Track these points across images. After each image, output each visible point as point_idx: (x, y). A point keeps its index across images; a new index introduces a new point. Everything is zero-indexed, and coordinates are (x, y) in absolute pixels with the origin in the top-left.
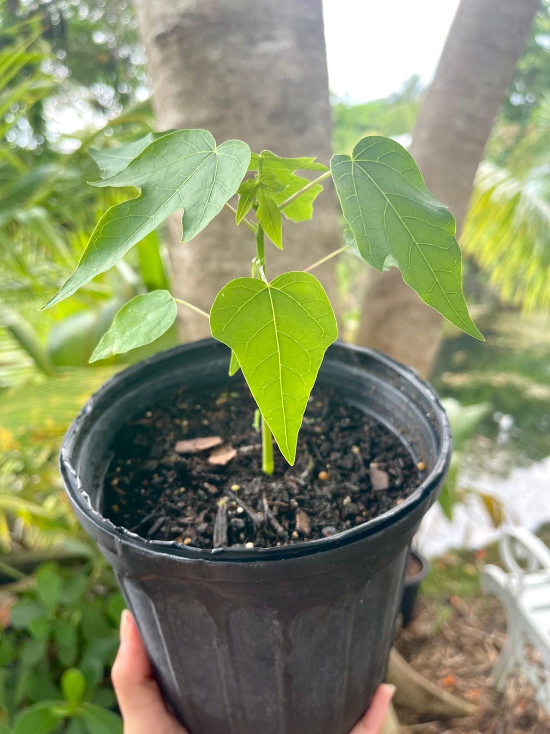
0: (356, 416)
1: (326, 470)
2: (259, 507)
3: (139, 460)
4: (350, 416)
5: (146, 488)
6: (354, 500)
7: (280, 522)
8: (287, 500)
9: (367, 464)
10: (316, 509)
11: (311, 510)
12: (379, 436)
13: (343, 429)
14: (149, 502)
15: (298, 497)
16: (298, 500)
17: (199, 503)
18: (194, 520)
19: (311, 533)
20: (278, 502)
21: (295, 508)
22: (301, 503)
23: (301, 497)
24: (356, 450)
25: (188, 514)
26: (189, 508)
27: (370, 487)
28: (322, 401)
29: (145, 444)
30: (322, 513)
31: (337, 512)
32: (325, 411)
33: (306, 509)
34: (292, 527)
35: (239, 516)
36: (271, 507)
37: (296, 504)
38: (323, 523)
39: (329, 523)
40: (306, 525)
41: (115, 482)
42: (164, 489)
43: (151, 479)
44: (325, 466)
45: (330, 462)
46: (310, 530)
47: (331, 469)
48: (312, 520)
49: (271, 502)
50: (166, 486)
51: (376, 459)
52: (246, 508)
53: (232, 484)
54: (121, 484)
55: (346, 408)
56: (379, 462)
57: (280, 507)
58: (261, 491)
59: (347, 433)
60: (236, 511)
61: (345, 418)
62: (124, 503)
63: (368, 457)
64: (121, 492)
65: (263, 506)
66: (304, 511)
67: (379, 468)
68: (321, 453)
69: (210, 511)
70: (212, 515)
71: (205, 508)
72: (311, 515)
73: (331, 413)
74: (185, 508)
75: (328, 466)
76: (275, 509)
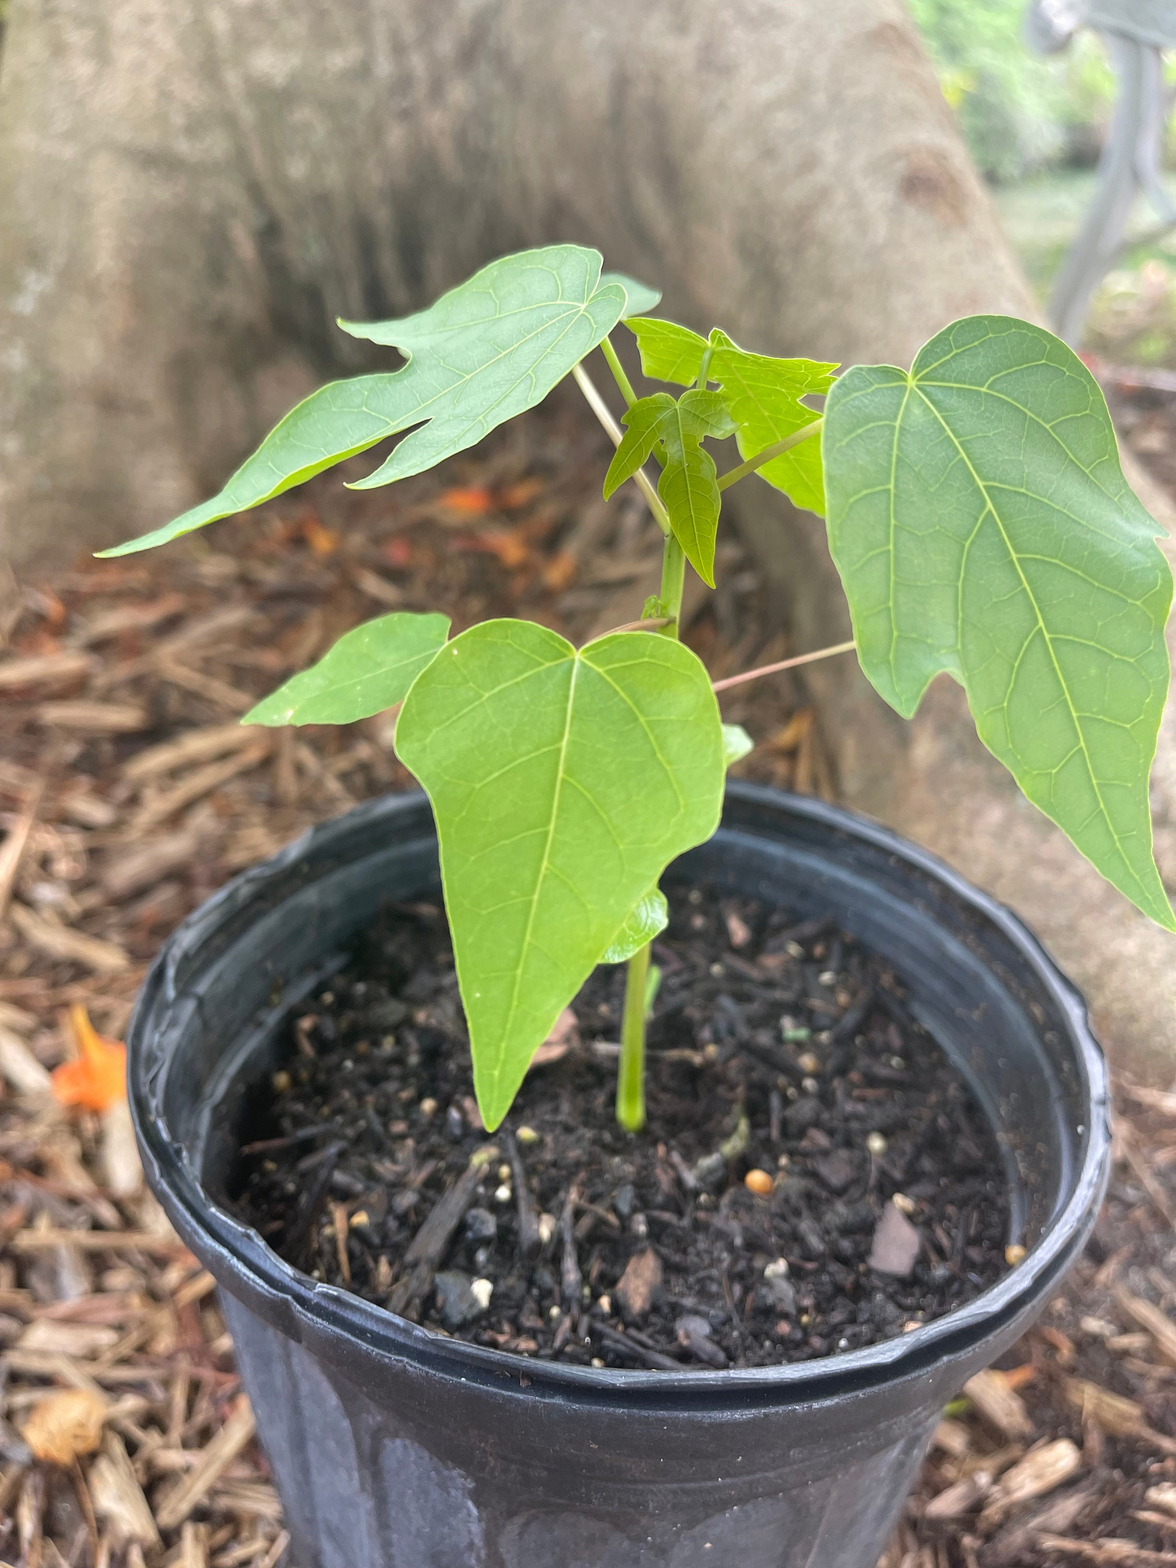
0: (922, 1060)
1: (772, 1172)
2: (553, 1203)
3: (383, 991)
4: (906, 1055)
5: (358, 1060)
6: (795, 1273)
7: (582, 1261)
8: (625, 1208)
9: (886, 1190)
10: (692, 1259)
11: (677, 1258)
12: (956, 1130)
13: (871, 1081)
14: (346, 1094)
15: (656, 1213)
16: (651, 1222)
17: (434, 1139)
18: (406, 1173)
19: (645, 1315)
20: (600, 1209)
21: (636, 1238)
22: (657, 1231)
23: (667, 1216)
24: (876, 1143)
25: (400, 1156)
26: (410, 1143)
27: (863, 1254)
28: (853, 994)
29: (408, 959)
30: (702, 1274)
31: (737, 1289)
32: (850, 1020)
33: (664, 1251)
34: (608, 1281)
35: (495, 1207)
36: (578, 1214)
37: (642, 1228)
38: (689, 1302)
39: (703, 1308)
40: (643, 1290)
41: (306, 1024)
42: (387, 1078)
43: (376, 1043)
44: (776, 1159)
45: (791, 1154)
46: (647, 1307)
47: (789, 1173)
48: (666, 1282)
49: (584, 1203)
50: (395, 1070)
51: (918, 1189)
52: (522, 1192)
53: (526, 1124)
54: (315, 1034)
55: (905, 1032)
56: (918, 1199)
57: (600, 1222)
58: (578, 1164)
59: (878, 1093)
60: (495, 1191)
61: (894, 1053)
62: (304, 1075)
63: (898, 1175)
64: (307, 1048)
65: (562, 1205)
66: (657, 1253)
67: (910, 1217)
68: (784, 1124)
69: (449, 1169)
70: (449, 1179)
71: (442, 1157)
72: (669, 1268)
73: (862, 1028)
74: (402, 1137)
75: (784, 1161)
76: (586, 1222)
